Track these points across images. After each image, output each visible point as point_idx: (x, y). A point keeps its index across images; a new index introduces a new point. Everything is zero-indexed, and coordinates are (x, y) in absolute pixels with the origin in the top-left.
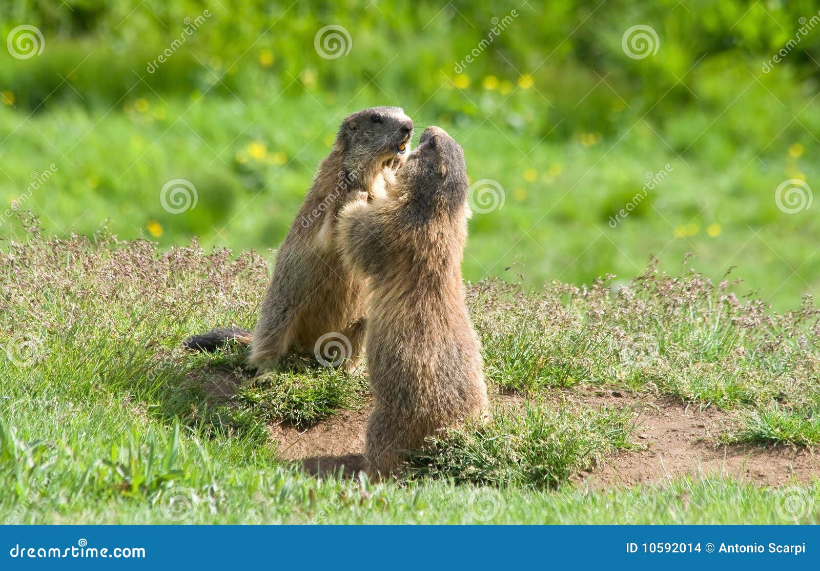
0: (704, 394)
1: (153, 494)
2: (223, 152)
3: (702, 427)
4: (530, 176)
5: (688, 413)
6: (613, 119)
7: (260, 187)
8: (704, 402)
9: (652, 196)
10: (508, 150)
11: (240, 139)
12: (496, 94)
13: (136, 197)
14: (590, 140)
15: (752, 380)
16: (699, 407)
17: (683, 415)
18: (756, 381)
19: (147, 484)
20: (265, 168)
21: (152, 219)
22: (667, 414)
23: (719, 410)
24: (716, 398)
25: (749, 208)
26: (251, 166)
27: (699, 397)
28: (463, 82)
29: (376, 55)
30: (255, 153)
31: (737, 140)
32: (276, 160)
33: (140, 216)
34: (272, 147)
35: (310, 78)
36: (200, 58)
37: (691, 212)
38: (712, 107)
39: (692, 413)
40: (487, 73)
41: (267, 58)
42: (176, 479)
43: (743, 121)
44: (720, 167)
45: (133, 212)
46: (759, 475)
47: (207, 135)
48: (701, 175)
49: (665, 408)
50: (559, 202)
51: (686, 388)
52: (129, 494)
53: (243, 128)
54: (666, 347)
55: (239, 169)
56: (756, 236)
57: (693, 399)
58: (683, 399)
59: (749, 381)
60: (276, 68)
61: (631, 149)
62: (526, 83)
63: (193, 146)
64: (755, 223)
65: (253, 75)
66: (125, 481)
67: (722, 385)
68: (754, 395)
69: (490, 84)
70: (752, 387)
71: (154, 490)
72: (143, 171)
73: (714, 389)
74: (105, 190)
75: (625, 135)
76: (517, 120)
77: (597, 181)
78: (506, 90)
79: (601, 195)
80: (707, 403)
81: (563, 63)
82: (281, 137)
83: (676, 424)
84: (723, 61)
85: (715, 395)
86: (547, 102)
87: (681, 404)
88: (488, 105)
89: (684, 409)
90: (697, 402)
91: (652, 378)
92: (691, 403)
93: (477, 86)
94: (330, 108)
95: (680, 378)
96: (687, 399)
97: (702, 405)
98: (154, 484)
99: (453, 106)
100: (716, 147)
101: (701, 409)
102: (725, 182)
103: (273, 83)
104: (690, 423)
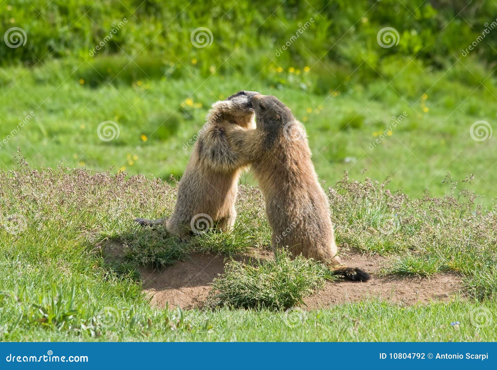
0: (372, 247)
1: (60, 324)
2: (175, 102)
3: (371, 265)
4: (309, 111)
5: (364, 258)
6: (346, 83)
7: (191, 118)
8: (372, 252)
9: (362, 118)
10: (300, 99)
11: (182, 97)
12: (294, 74)
13: (136, 124)
14: (335, 94)
15: (397, 239)
16: (369, 254)
17: (361, 259)
18: (399, 239)
19: (57, 318)
20: (193, 110)
21: (143, 133)
22: (353, 259)
23: (380, 256)
24: (378, 249)
25: (405, 123)
26: (187, 108)
27: (369, 249)
28: (280, 70)
29: (241, 59)
30: (188, 103)
31: (399, 92)
32: (198, 106)
33: (138, 132)
34: (196, 100)
35: (213, 69)
36: (165, 62)
37: (380, 125)
38: (388, 78)
39: (366, 258)
40: (291, 66)
41: (194, 61)
42: (74, 315)
43: (402, 84)
44: (392, 104)
45: (136, 131)
46: (401, 293)
47: (167, 95)
48: (384, 108)
49: (352, 255)
50: (322, 122)
51: (362, 244)
52: (47, 324)
53: (183, 92)
54: (353, 219)
55: (182, 111)
56: (408, 135)
57: (366, 250)
58: (361, 250)
59: (396, 239)
60: (198, 65)
61: (354, 98)
62: (307, 70)
63: (162, 101)
64: (407, 129)
65: (188, 68)
66: (44, 317)
67: (382, 242)
68: (398, 247)
69: (292, 70)
70: (398, 243)
71: (61, 322)
72: (139, 112)
73: (378, 244)
74: (123, 121)
75: (351, 91)
76: (304, 86)
77: (338, 112)
78: (298, 73)
79: (340, 118)
80: (374, 252)
81: (323, 60)
82: (200, 96)
83: (358, 264)
84: (393, 58)
85: (378, 247)
86: (316, 77)
87: (360, 253)
88: (291, 79)
89: (362, 256)
90: (368, 252)
91: (345, 239)
92: (366, 252)
93: (286, 71)
94: (222, 82)
95: (360, 239)
96: (363, 250)
97: (371, 253)
98: (61, 318)
99: (276, 80)
100: (390, 95)
101: (370, 255)
102: (394, 111)
103: (197, 71)
104: (365, 263)
